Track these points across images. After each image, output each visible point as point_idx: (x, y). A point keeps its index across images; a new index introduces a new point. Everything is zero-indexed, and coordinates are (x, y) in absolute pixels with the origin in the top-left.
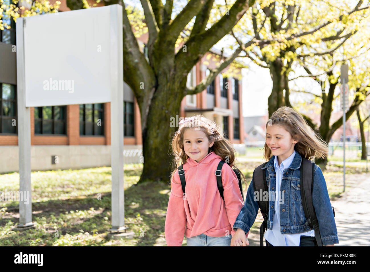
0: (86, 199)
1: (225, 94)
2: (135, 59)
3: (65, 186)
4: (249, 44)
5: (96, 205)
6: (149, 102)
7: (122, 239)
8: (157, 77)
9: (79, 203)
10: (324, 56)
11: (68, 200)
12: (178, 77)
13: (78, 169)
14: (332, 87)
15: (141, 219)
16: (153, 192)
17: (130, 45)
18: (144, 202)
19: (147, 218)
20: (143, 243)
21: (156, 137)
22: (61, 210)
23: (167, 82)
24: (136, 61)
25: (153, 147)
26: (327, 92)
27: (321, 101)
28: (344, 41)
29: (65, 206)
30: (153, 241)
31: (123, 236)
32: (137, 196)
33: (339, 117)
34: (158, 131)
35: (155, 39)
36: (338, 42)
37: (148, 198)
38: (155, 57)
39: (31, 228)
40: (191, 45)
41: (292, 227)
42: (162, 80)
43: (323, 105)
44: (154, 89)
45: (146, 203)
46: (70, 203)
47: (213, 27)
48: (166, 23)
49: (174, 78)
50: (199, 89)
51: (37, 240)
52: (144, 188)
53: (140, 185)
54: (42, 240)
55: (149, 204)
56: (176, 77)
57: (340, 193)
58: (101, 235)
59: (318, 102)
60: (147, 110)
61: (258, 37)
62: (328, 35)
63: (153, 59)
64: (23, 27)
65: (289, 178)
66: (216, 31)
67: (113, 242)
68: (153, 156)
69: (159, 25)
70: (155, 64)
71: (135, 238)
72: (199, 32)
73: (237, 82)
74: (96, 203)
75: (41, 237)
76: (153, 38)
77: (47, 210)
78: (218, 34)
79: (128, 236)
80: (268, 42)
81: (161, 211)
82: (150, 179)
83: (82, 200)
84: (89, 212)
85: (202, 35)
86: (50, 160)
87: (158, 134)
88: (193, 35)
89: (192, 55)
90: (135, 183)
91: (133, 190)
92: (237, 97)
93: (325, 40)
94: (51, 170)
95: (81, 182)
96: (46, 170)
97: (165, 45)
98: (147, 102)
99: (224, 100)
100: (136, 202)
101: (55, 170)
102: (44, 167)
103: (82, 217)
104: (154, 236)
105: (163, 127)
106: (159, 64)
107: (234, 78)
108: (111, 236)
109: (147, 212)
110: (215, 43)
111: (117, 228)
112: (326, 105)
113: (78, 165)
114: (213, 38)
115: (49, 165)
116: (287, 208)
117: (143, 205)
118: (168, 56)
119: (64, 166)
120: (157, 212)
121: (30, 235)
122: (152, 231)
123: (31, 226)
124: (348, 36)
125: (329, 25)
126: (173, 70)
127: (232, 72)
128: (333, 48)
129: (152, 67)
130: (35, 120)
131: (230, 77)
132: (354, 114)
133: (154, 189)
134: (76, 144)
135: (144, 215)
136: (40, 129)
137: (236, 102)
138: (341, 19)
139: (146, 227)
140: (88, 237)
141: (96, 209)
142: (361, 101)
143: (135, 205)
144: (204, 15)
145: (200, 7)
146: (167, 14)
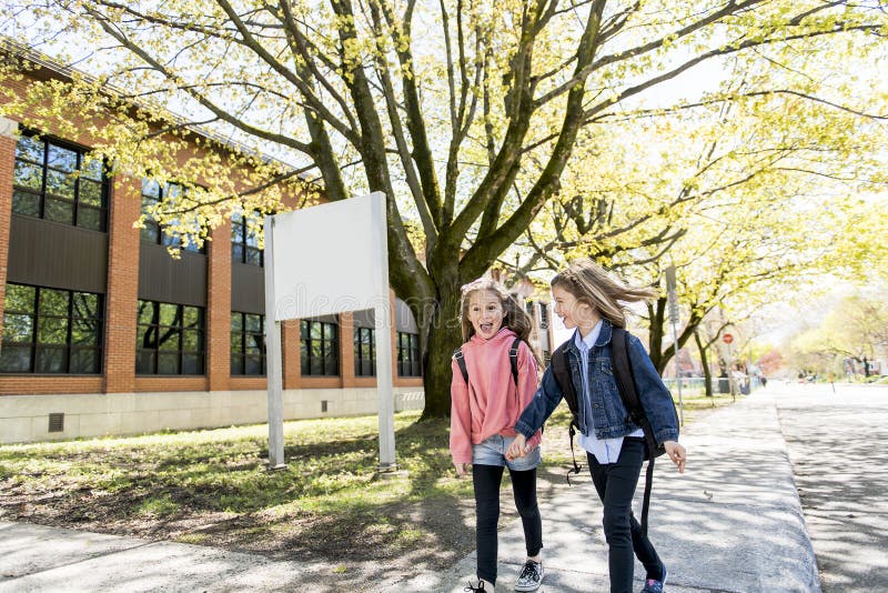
0: (356, 441)
3: (336, 433)
4: (549, 247)
5: (367, 447)
6: (430, 320)
7: (392, 478)
8: (438, 289)
9: (346, 446)
10: (647, 265)
11: (333, 443)
14: (662, 302)
15: (421, 459)
16: (438, 429)
18: (426, 441)
19: (427, 458)
21: (440, 363)
22: (325, 454)
23: (451, 294)
24: (412, 271)
25: (437, 374)
26: (655, 312)
27: (648, 323)
28: (670, 245)
29: (329, 450)
31: (394, 475)
32: (417, 436)
33: (670, 345)
35: (434, 245)
36: (663, 246)
37: (431, 437)
38: (435, 266)
39: (283, 471)
41: (613, 429)
42: (444, 292)
43: (651, 328)
44: (435, 305)
45: (429, 442)
47: (504, 226)
48: (447, 225)
51: (287, 481)
52: (426, 426)
53: (421, 423)
54: (293, 481)
55: (432, 443)
58: (367, 475)
59: (646, 326)
60: (428, 331)
61: (561, 238)
63: (433, 268)
64: (272, 227)
65: (597, 360)
67: (380, 481)
69: (438, 228)
70: (435, 274)
71: (410, 478)
72: (488, 234)
76: (431, 244)
77: (308, 454)
78: (510, 234)
79: (400, 475)
80: (573, 244)
82: (434, 415)
83: (351, 442)
84: (358, 454)
85: (492, 237)
86: (320, 405)
87: (441, 358)
88: (480, 238)
89: (480, 262)
90: (417, 421)
91: (414, 429)
92: (545, 326)
93: (647, 243)
94: (322, 418)
96: (315, 419)
97: (446, 250)
100: (417, 443)
101: (327, 418)
102: (313, 416)
103: (348, 460)
106: (440, 272)
107: (540, 303)
108: (379, 476)
109: (431, 452)
111: (387, 465)
112: (655, 328)
114: (504, 240)
115: (320, 414)
117: (426, 445)
118: (451, 265)
119: (337, 414)
120: (442, 451)
123: (283, 468)
124: (675, 238)
125: (648, 220)
126: (457, 279)
127: (538, 295)
128: (657, 254)
129: (432, 278)
130: (302, 358)
131: (536, 301)
132: (691, 339)
133: (438, 427)
134: (351, 387)
135: (424, 455)
136: (307, 370)
137: (544, 332)
138: (661, 212)
139: (425, 467)
140: (350, 477)
141: (367, 451)
142: (700, 319)
143: (414, 446)
144: (492, 214)
145: (487, 202)
146: (448, 212)
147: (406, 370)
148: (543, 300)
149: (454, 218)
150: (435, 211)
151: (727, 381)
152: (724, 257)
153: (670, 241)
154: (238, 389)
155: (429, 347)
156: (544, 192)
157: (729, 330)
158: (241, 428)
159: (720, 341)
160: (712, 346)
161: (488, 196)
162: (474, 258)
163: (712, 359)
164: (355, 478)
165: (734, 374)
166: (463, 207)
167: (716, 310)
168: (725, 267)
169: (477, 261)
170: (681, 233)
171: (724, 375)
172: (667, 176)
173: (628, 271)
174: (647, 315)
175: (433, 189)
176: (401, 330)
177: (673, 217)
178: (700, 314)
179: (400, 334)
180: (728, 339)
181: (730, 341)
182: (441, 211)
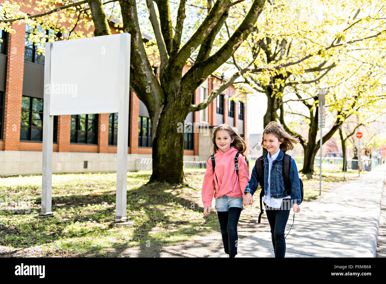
0: (103, 195)
1: (232, 114)
2: (149, 80)
3: (91, 186)
5: (110, 200)
6: (159, 116)
7: (122, 227)
8: (166, 96)
9: (96, 198)
10: (311, 84)
11: (87, 196)
12: (183, 96)
13: (106, 173)
15: (145, 212)
16: (159, 191)
17: (144, 68)
18: (150, 198)
19: (149, 211)
20: (140, 230)
21: (164, 146)
22: (81, 203)
23: (175, 100)
24: (149, 82)
25: (161, 153)
26: (314, 116)
27: (309, 121)
28: (326, 73)
29: (84, 201)
30: (149, 230)
31: (124, 224)
32: (145, 194)
34: (166, 140)
35: (165, 65)
36: (322, 72)
37: (154, 195)
38: (165, 79)
39: (50, 217)
40: (195, 70)
41: (277, 194)
42: (170, 98)
43: (310, 125)
44: (163, 106)
45: (152, 199)
46: (89, 198)
48: (175, 52)
49: (180, 97)
50: (202, 107)
51: (52, 225)
52: (152, 188)
53: (149, 185)
54: (55, 226)
55: (154, 200)
56: (182, 96)
57: (316, 196)
58: (106, 223)
59: (307, 123)
60: (157, 123)
62: (312, 66)
63: (164, 80)
64: (51, 49)
65: (276, 166)
66: (216, 60)
67: (114, 229)
68: (161, 161)
69: (169, 53)
70: (165, 85)
71: (134, 227)
72: (203, 60)
73: (242, 104)
74: (110, 199)
75: (56, 224)
76: (164, 64)
77: (69, 203)
78: (218, 62)
79: (128, 224)
80: (261, 70)
81: (163, 206)
82: (158, 181)
83: (99, 196)
84: (103, 205)
85: (205, 62)
86: (83, 164)
87: (165, 143)
88: (197, 62)
89: (196, 79)
90: (146, 184)
91: (143, 189)
92: (242, 117)
93: (311, 70)
94: (83, 173)
95: (106, 183)
96: (79, 173)
97: (174, 69)
98: (158, 116)
99: (231, 119)
100: (144, 199)
101: (87, 173)
102: (77, 171)
103: (96, 209)
104: (151, 226)
105: (170, 137)
106: (168, 85)
107: (240, 101)
108: (114, 224)
109: (151, 207)
110: (216, 69)
111: (120, 217)
112: (313, 125)
113: (107, 169)
114: (214, 65)
115: (82, 169)
116: (274, 183)
117: (149, 201)
118: (176, 79)
119: (94, 170)
120: (159, 207)
121: (48, 221)
122: (151, 221)
123: (50, 214)
124: (329, 68)
125: (311, 57)
126: (179, 90)
127: (238, 96)
128: (318, 77)
129: (162, 87)
130: (72, 131)
131: (236, 100)
132: (336, 134)
133: (160, 189)
134: (105, 152)
135: (147, 209)
136: (75, 139)
137: (241, 121)
138: (319, 53)
139: (146, 218)
140: (95, 224)
141: (110, 203)
142: (342, 122)
143: (141, 201)
144: (207, 46)
145: (203, 39)
146: (176, 44)
147: (144, 142)
148: (241, 100)
149: (181, 47)
150: (167, 41)
151: (357, 162)
152: (361, 82)
153: (326, 70)
154: (25, 150)
155: (157, 135)
156: (242, 35)
157: (361, 129)
158: (26, 177)
159: (354, 136)
160: (350, 138)
161: (204, 35)
162: (192, 76)
163: (349, 146)
164: (98, 225)
165: (362, 157)
166: (187, 40)
167: (354, 116)
168: (361, 89)
169: (194, 78)
170: (334, 65)
171: (356, 158)
172: (326, 28)
173: (298, 87)
174: (309, 116)
175: (168, 25)
176: (142, 115)
177: (327, 56)
178: (342, 119)
179: (142, 118)
180: (359, 135)
181: (361, 137)
182: (172, 40)
